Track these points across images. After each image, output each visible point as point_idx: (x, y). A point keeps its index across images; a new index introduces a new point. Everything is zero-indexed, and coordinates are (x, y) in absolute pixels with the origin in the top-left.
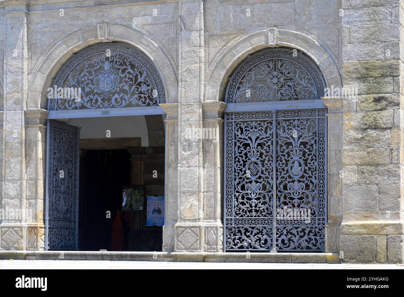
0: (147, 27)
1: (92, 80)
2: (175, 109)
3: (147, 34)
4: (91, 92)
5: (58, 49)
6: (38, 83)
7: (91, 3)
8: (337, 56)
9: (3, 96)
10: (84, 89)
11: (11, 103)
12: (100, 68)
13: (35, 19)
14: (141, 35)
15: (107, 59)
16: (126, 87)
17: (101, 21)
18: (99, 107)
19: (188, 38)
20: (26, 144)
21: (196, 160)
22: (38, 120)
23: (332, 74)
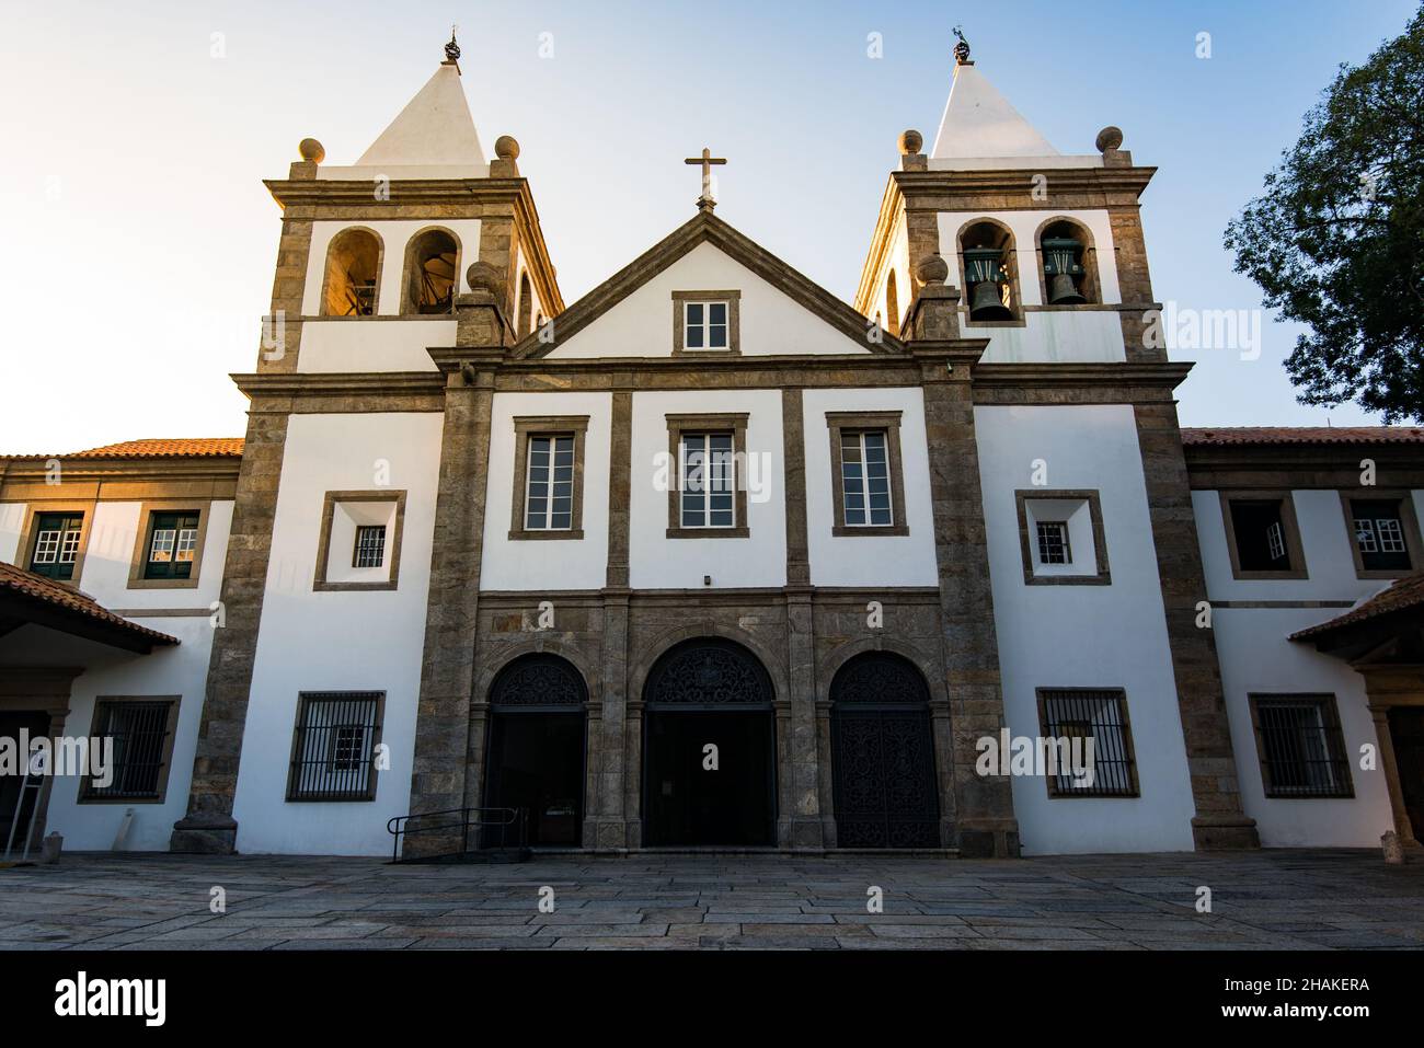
0: (755, 627)
1: (693, 674)
2: (788, 705)
3: (754, 634)
4: (692, 685)
5: (661, 643)
6: (641, 674)
7: (696, 602)
8: (940, 664)
9: (601, 686)
10: (684, 682)
11: (611, 693)
12: (702, 663)
13: (636, 612)
14: (749, 634)
15: (708, 655)
16: (729, 683)
17: (706, 618)
18: (701, 701)
19: (800, 639)
20: (627, 735)
21: (812, 756)
22: (639, 712)
23: (936, 679)
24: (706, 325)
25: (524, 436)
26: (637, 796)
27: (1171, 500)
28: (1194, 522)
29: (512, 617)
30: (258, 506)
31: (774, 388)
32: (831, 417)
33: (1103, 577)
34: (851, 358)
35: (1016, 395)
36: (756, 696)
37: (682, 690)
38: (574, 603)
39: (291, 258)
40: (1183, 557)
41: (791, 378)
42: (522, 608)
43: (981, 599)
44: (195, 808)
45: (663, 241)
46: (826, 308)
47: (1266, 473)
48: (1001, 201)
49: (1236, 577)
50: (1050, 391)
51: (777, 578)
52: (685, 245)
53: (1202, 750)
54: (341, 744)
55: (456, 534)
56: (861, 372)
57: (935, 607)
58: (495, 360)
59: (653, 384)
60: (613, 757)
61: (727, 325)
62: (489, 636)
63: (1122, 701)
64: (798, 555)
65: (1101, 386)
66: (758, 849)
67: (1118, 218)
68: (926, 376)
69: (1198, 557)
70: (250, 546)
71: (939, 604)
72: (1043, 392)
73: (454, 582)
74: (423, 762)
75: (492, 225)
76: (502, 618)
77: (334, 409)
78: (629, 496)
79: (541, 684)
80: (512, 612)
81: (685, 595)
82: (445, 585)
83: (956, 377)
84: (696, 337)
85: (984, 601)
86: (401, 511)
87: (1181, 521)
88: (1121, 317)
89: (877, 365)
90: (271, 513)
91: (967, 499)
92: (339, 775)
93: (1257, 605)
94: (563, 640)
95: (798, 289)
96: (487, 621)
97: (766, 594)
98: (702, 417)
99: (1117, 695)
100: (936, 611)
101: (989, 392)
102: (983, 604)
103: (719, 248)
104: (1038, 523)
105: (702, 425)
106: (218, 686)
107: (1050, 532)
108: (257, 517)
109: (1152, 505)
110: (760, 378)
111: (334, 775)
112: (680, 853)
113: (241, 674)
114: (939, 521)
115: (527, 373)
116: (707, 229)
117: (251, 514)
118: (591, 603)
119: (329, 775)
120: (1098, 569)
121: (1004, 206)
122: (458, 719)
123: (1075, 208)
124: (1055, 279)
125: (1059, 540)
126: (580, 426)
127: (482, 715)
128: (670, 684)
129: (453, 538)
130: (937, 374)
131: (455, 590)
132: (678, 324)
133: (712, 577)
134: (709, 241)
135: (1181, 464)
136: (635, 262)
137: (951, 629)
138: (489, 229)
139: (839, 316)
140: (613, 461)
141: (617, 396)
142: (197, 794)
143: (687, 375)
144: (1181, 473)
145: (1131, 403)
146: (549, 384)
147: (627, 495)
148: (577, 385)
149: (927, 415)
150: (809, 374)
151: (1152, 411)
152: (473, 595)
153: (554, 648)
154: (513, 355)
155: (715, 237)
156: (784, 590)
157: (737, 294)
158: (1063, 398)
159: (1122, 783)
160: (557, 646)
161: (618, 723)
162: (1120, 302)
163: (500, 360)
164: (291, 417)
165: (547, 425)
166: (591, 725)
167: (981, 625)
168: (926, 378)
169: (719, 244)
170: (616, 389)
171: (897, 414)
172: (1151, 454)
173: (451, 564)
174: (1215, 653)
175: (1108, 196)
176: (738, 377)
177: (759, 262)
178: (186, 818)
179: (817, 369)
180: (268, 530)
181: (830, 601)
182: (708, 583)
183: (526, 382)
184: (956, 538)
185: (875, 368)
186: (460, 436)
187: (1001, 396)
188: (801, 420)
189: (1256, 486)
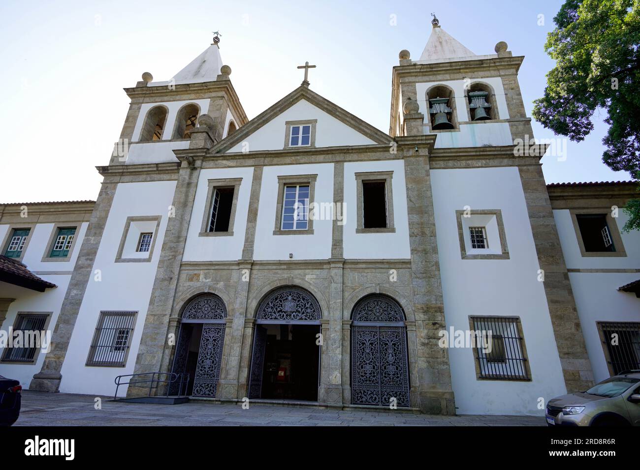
1: (282, 305)
2: (328, 322)
3: (313, 284)
4: (281, 311)
5: (266, 288)
6: (254, 304)
7: (285, 267)
8: (411, 301)
9: (233, 310)
10: (277, 309)
11: (238, 314)
12: (286, 299)
13: (255, 272)
14: (310, 284)
15: (290, 295)
16: (300, 310)
17: (289, 275)
18: (284, 319)
19: (336, 286)
20: (244, 336)
21: (339, 351)
22: (251, 324)
23: (408, 309)
24: (300, 135)
25: (212, 188)
26: (246, 369)
27: (541, 214)
28: (555, 225)
29: (196, 274)
30: (98, 224)
31: (330, 162)
32: (358, 175)
33: (505, 255)
34: (368, 147)
35: (456, 164)
36: (313, 317)
37: (275, 313)
38: (226, 268)
39: (131, 119)
40: (550, 244)
41: (339, 157)
42: (201, 270)
43: (433, 266)
44: (45, 368)
45: (282, 99)
46: (357, 125)
47: (596, 200)
48: (447, 76)
49: (583, 256)
50: (473, 161)
51: (327, 255)
52: (293, 101)
53: (568, 354)
54: (119, 338)
55: (175, 234)
56: (373, 154)
57: (409, 270)
58: (202, 154)
59: (273, 163)
60: (235, 348)
61: (310, 135)
62: (183, 284)
63: (518, 324)
64: (337, 243)
65: (500, 158)
66: (307, 403)
67: (507, 81)
68: (405, 154)
69: (559, 244)
70: (92, 242)
71: (411, 268)
72: (470, 162)
73: (171, 257)
74: (143, 347)
75: (215, 100)
76: (190, 275)
77: (137, 180)
78: (257, 215)
79: (206, 309)
80: (196, 272)
81: (280, 263)
82: (167, 258)
83: (421, 154)
84: (295, 141)
85: (434, 267)
86: (158, 225)
87: (548, 225)
88: (509, 125)
89: (381, 150)
90: (103, 227)
91: (426, 213)
92: (116, 353)
93: (597, 271)
94: (218, 286)
95: (343, 117)
96: (184, 276)
97: (320, 263)
98: (295, 177)
99: (516, 320)
100: (409, 272)
101: (442, 163)
102: (434, 268)
103: (309, 101)
104: (470, 228)
105: (295, 181)
106: (66, 307)
107: (477, 232)
108: (97, 229)
109: (530, 217)
110: (324, 158)
111: (113, 353)
112: (265, 403)
113: (77, 302)
114: (411, 224)
115: (217, 160)
116: (303, 93)
117: (95, 227)
118: (233, 267)
119: (111, 353)
120: (502, 250)
121: (449, 78)
122: (163, 325)
123: (485, 77)
124: (476, 110)
125: (482, 237)
126: (238, 183)
127: (175, 324)
128: (270, 310)
129: (174, 235)
130: (411, 152)
131: (170, 261)
132: (287, 135)
133: (293, 254)
134: (304, 99)
135: (546, 196)
136: (269, 109)
137: (417, 282)
138: (213, 102)
139: (363, 128)
140: (251, 198)
141: (256, 169)
142: (47, 360)
143: (289, 158)
144: (546, 199)
145: (517, 166)
146: (226, 164)
147: (256, 214)
148: (238, 164)
149: (406, 172)
150: (348, 155)
151: (528, 169)
152: (178, 263)
153: (213, 290)
154: (210, 152)
155: (306, 97)
156: (329, 260)
157: (316, 121)
158: (480, 165)
159: (521, 372)
160: (215, 289)
161: (240, 330)
162: (509, 118)
163: (204, 154)
164: (119, 184)
165: (223, 183)
166: (227, 330)
167: (433, 279)
168: (405, 155)
169: (308, 99)
170: (256, 166)
171: (390, 173)
172: (529, 191)
173: (171, 248)
174: (573, 297)
175: (501, 71)
176: (313, 158)
177: (325, 106)
178: (41, 373)
179: (352, 153)
180: (101, 234)
181: (353, 266)
182: (291, 257)
183: (216, 164)
184: (420, 234)
185: (380, 151)
186: (183, 189)
187: (448, 164)
188: (343, 177)
189: (592, 207)
